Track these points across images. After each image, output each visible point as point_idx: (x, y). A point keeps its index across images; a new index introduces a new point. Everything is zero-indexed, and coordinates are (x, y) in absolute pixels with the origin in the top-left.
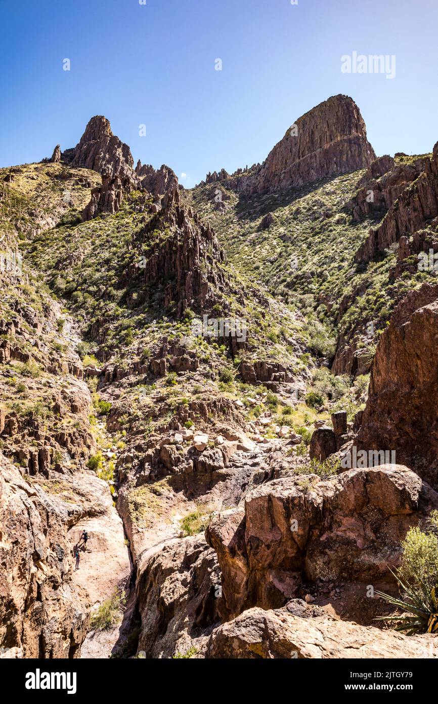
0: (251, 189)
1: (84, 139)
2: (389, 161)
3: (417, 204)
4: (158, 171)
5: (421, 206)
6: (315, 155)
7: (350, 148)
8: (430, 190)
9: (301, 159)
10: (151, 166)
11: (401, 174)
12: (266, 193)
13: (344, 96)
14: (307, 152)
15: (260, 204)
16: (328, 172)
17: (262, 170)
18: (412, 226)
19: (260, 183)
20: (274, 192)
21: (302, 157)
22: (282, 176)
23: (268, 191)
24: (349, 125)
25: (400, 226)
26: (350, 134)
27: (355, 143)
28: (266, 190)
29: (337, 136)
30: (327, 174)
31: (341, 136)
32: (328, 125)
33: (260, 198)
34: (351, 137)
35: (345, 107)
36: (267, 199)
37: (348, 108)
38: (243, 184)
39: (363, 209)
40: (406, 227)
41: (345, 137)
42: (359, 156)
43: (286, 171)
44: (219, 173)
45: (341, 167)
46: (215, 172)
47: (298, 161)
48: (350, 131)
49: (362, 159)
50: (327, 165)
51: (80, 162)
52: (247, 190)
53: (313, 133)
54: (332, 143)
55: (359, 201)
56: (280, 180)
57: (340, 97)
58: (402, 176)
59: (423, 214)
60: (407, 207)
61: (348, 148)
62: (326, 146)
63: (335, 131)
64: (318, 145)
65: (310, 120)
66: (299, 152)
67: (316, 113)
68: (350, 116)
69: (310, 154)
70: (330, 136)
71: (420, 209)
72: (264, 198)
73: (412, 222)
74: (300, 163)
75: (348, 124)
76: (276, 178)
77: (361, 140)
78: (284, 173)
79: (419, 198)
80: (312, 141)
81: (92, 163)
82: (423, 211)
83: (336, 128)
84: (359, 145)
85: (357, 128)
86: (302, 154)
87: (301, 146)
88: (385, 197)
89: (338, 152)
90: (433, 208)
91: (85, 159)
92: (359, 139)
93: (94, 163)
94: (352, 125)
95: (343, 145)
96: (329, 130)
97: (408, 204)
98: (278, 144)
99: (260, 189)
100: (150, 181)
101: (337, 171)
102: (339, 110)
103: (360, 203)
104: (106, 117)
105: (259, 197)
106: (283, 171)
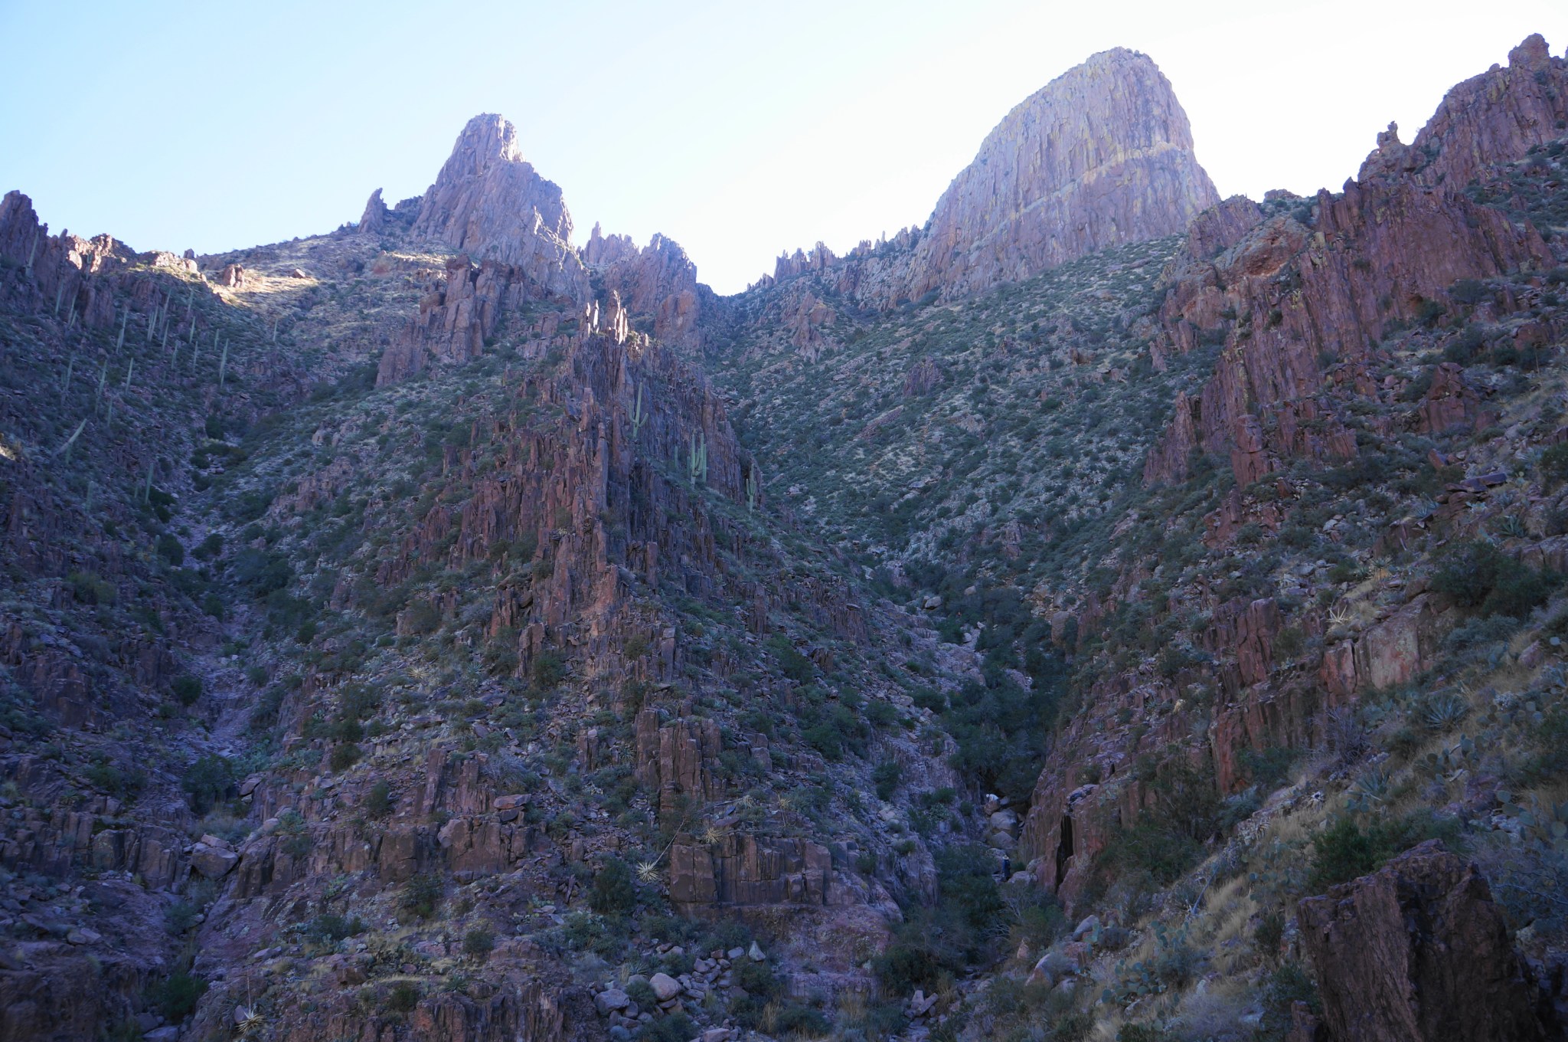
0: (892, 293)
1: (448, 172)
2: (1246, 210)
3: (1304, 320)
4: (645, 249)
5: (1314, 325)
6: (1060, 202)
7: (1151, 182)
8: (1334, 281)
9: (1023, 210)
10: (629, 239)
11: (1276, 244)
12: (929, 302)
13: (1129, 51)
14: (1037, 194)
15: (910, 331)
16: (1096, 244)
17: (922, 243)
18: (1292, 385)
19: (915, 276)
20: (953, 299)
21: (1026, 206)
22: (973, 258)
23: (936, 298)
24: (1146, 123)
25: (1257, 383)
26: (1150, 146)
27: (1162, 168)
28: (931, 296)
29: (1115, 151)
30: (1092, 250)
31: (1125, 150)
32: (1090, 124)
33: (914, 317)
34: (1153, 152)
35: (1133, 79)
36: (933, 317)
37: (1140, 82)
38: (872, 280)
39: (1175, 338)
40: (1275, 386)
41: (1138, 154)
42: (1175, 202)
43: (983, 243)
44: (811, 253)
45: (1128, 231)
46: (799, 250)
47: (1013, 216)
48: (1149, 139)
49: (1183, 208)
50: (1091, 225)
51: (430, 230)
52: (881, 295)
53: (1050, 143)
54: (1103, 169)
55: (1167, 317)
56: (967, 269)
57: (1119, 56)
58: (1280, 248)
59: (1320, 347)
60: (1273, 330)
61: (1146, 182)
62: (1089, 177)
63: (1109, 139)
64: (1067, 176)
65: (1043, 112)
66: (1016, 193)
67: (1058, 94)
68: (1147, 101)
69: (1044, 199)
70: (1097, 150)
71: (1309, 334)
72: (924, 315)
73: (1289, 372)
74: (1018, 223)
75: (1142, 120)
76: (956, 263)
77: (1179, 160)
78: (979, 248)
79: (1307, 304)
80: (1049, 164)
81: (460, 232)
82: (1320, 340)
83: (1111, 132)
84: (1175, 174)
85: (1166, 130)
86: (1025, 198)
87: (1021, 178)
88: (1237, 307)
89: (1119, 192)
90: (1347, 332)
91: (444, 222)
92: (1173, 159)
93: (465, 232)
94: (1153, 123)
95: (1133, 174)
96: (1092, 136)
97: (1277, 319)
98: (962, 174)
99: (915, 291)
100: (622, 276)
101: (1120, 240)
102: (1116, 86)
103: (1168, 325)
104: (505, 116)
105: (910, 313)
106: (975, 244)
